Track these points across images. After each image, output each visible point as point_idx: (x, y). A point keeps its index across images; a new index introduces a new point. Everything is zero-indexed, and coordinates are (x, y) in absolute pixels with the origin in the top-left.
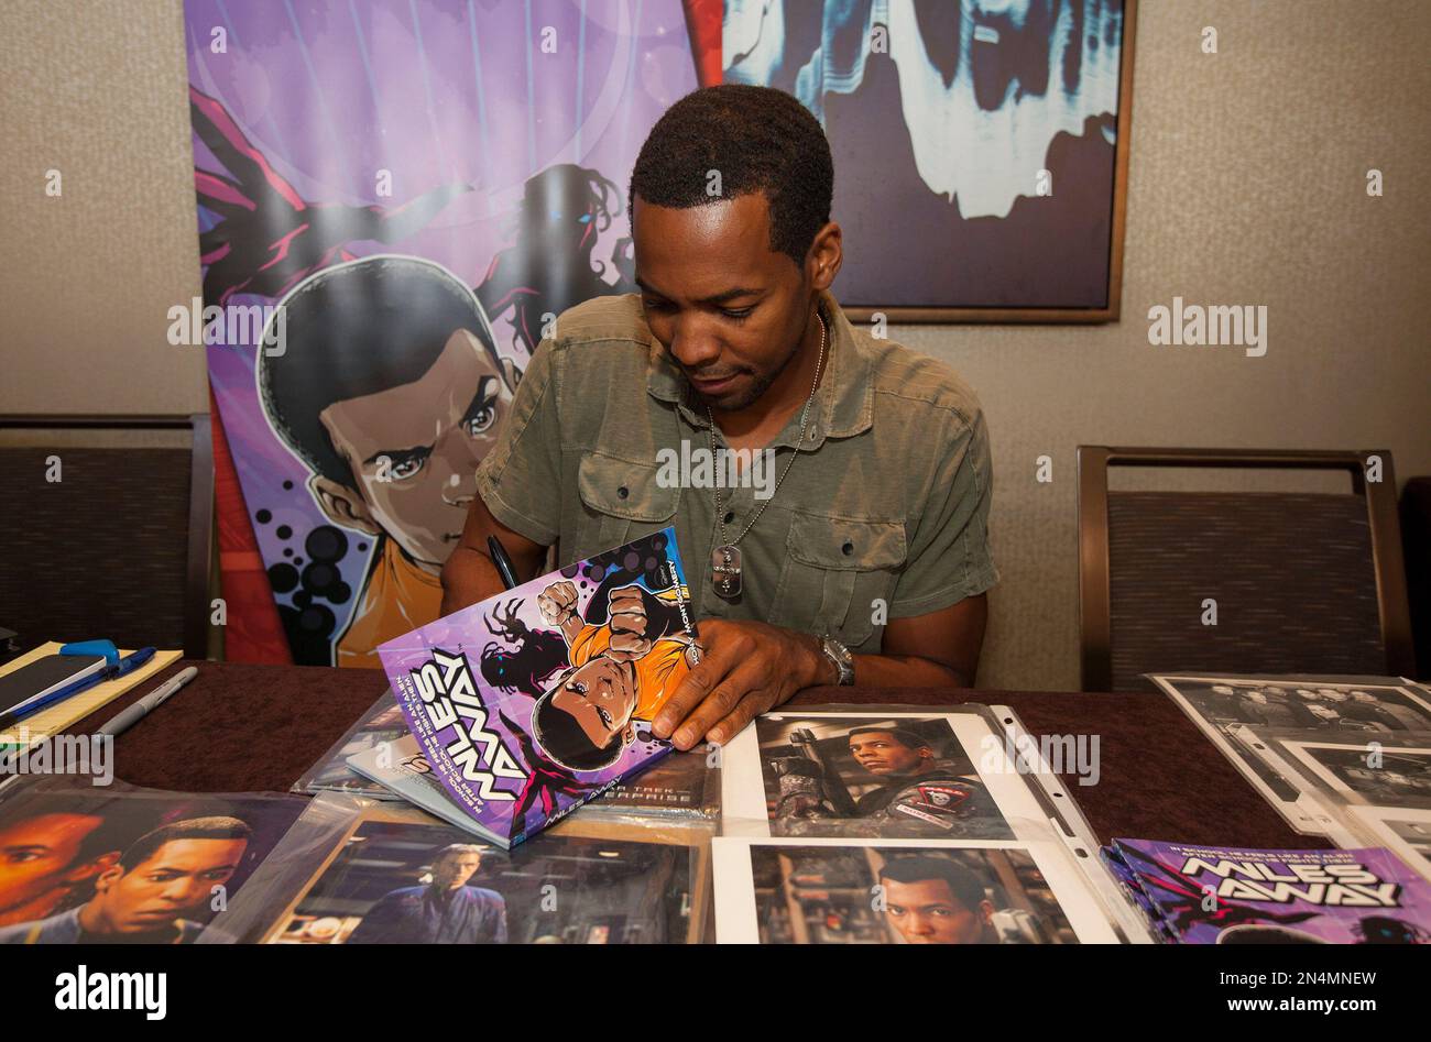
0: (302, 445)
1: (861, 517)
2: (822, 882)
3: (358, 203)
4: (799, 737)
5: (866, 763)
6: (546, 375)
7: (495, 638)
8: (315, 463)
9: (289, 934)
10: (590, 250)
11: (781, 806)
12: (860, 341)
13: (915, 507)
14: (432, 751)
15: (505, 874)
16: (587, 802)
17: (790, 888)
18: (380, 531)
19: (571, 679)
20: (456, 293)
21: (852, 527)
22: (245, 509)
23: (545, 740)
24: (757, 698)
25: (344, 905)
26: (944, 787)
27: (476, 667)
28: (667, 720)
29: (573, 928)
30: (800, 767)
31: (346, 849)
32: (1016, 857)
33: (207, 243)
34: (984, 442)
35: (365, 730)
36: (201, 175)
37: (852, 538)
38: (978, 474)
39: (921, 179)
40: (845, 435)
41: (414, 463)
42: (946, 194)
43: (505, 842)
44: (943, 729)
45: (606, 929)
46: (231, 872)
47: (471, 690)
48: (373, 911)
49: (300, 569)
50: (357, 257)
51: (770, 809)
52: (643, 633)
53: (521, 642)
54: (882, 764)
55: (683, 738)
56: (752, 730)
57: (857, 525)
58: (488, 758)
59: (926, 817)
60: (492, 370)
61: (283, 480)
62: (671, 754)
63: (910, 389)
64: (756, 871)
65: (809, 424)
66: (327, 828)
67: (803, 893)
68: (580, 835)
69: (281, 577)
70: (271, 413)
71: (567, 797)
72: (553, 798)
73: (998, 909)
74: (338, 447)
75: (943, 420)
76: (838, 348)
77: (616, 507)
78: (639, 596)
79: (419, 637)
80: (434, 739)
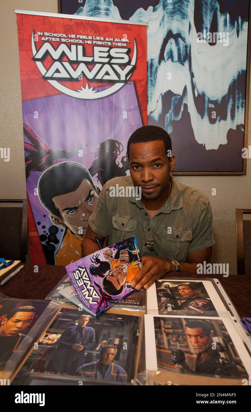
0: (48, 207)
1: (181, 229)
2: (171, 327)
3: (61, 149)
4: (166, 286)
5: (182, 294)
6: (104, 197)
7: (93, 263)
8: (51, 211)
9: (44, 338)
10: (116, 159)
11: (161, 305)
12: (179, 186)
13: (194, 226)
14: (78, 292)
15: (95, 323)
16: (115, 304)
17: (163, 329)
18: (66, 227)
19: (111, 273)
20: (84, 170)
21: (179, 231)
22: (35, 222)
23: (105, 289)
24: (156, 276)
25: (57, 331)
26: (201, 301)
27: (88, 271)
28: (134, 283)
29: (111, 338)
30: (166, 295)
31: (58, 315)
32: (219, 322)
33: (27, 160)
34: (211, 210)
35: (63, 283)
36: (26, 144)
37: (179, 234)
38: (209, 218)
39: (196, 141)
40: (176, 209)
41: (74, 211)
42: (202, 144)
43: (95, 315)
44: (201, 285)
45: (119, 339)
46: (32, 321)
47: (87, 276)
48: (64, 332)
49: (47, 236)
50: (61, 162)
51: (158, 307)
52: (128, 261)
53: (99, 264)
54: (186, 294)
55: (138, 287)
56: (155, 284)
57: (180, 231)
58: (91, 293)
59: (197, 310)
60: (92, 188)
61: (43, 215)
62: (135, 291)
63: (192, 198)
64: (155, 324)
65: (167, 207)
66: (53, 310)
67: (166, 330)
68: (113, 313)
69: (43, 238)
70: (41, 199)
71: (110, 303)
72: (107, 303)
73: (214, 336)
74: (56, 207)
75: (200, 205)
76: (174, 188)
77: (121, 228)
78: (127, 252)
79: (75, 264)
80: (78, 289)
